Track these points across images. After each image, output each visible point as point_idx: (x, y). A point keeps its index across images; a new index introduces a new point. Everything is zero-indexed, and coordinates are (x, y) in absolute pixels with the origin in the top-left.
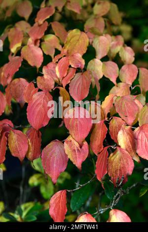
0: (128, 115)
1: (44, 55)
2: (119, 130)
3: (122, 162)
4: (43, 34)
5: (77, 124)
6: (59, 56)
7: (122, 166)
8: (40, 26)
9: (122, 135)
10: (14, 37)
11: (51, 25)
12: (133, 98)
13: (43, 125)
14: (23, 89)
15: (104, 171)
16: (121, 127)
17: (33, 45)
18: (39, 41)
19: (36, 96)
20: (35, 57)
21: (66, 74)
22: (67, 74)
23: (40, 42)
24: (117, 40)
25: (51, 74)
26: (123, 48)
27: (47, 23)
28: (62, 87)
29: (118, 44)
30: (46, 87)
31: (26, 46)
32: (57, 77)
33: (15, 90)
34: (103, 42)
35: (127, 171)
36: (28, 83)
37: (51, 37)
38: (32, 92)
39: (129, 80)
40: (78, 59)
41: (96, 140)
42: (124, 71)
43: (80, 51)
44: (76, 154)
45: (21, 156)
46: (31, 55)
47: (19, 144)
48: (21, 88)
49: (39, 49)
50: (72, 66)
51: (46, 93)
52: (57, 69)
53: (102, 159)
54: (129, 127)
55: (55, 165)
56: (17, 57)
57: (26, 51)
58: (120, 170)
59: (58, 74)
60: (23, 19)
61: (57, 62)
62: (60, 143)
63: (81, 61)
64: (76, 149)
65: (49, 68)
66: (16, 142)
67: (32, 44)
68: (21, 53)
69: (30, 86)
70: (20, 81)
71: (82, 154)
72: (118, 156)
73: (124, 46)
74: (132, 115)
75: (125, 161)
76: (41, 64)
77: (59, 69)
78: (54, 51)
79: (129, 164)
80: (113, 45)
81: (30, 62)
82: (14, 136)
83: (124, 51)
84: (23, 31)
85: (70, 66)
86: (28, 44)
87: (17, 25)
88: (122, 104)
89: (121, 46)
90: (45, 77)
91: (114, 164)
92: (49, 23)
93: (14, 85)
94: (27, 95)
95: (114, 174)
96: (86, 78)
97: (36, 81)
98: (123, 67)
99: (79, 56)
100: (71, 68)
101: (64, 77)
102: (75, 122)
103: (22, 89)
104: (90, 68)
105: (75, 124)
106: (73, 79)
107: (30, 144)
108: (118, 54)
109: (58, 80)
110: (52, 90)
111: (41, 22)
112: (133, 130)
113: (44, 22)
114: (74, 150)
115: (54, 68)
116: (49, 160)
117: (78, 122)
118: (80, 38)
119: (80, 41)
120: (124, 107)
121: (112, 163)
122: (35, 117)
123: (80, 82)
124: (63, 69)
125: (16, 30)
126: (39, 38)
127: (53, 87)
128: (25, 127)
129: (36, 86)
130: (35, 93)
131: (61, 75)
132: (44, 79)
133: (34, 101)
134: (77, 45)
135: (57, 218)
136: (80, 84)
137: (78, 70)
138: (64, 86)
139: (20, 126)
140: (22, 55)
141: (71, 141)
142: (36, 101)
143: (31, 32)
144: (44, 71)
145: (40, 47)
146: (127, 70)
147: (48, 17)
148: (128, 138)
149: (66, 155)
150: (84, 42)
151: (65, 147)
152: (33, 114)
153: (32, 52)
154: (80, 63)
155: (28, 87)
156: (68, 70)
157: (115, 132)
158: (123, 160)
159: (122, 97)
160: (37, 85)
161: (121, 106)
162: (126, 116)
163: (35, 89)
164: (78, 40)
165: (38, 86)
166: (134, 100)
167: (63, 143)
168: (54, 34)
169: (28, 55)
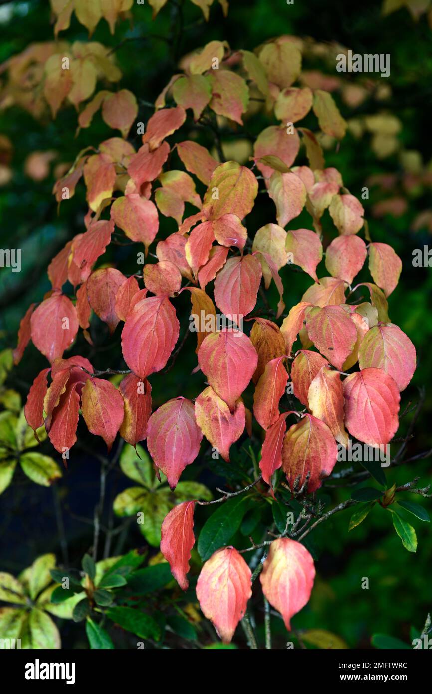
0: (334, 346)
1: (161, 216)
2: (313, 378)
3: (313, 445)
4: (160, 171)
5: (224, 363)
6: (193, 220)
7: (312, 454)
8: (152, 151)
9: (319, 390)
10: (96, 176)
11: (176, 150)
12: (350, 311)
13: (154, 368)
14: (115, 290)
15: (276, 463)
16: (318, 371)
17: (137, 196)
18: (150, 186)
19: (142, 307)
20: (141, 220)
21: (207, 259)
22: (209, 260)
23: (151, 188)
24: (326, 180)
25: (175, 258)
26: (339, 198)
27: (167, 145)
28: (199, 287)
29: (327, 189)
30: (164, 288)
31: (123, 198)
32: (187, 265)
33: (98, 294)
34: (292, 187)
35: (322, 466)
36: (125, 278)
37: (177, 176)
38: (134, 297)
39: (347, 272)
40: (232, 226)
41: (265, 400)
42: (336, 251)
43: (238, 209)
44: (218, 428)
45: (109, 434)
46: (133, 216)
47: (103, 409)
48: (109, 290)
49: (151, 203)
50: (220, 242)
51: (162, 301)
52: (187, 248)
53: (275, 439)
54: (335, 373)
55: (174, 449)
56: (103, 222)
57: (122, 208)
58: (308, 462)
59: (189, 259)
60: (117, 133)
61: (189, 234)
62: (186, 404)
63: (239, 231)
64: (219, 416)
65: (170, 246)
66: (99, 405)
67: (134, 192)
68: (111, 212)
69: (129, 284)
70: (107, 273)
71: (232, 427)
72: (306, 433)
73: (341, 193)
74: (343, 346)
75: (319, 444)
76: (153, 237)
77: (192, 247)
78: (183, 208)
79: (329, 451)
80: (317, 191)
81: (129, 234)
82: (94, 392)
83: (340, 203)
84: (115, 163)
85: (215, 243)
86: (126, 193)
87: (102, 147)
88: (322, 322)
89: (335, 192)
90: (162, 265)
91: (296, 448)
92: (172, 146)
93: (96, 282)
94: (122, 305)
95: (295, 469)
96: (249, 271)
97: (142, 274)
98: (335, 242)
99: (236, 220)
100: (217, 247)
101: (201, 267)
102: (221, 361)
103: (113, 292)
104: (260, 246)
105: (220, 364)
106: (223, 272)
107: (129, 409)
108: (326, 211)
109: (188, 272)
110: (176, 293)
111: (155, 143)
112: (343, 378)
113: (162, 143)
114: (216, 419)
115: (182, 245)
116: (162, 439)
117: (227, 361)
118: (238, 180)
119: (239, 188)
120: (328, 330)
121: (293, 444)
122: (139, 351)
123: (237, 277)
124: (200, 249)
125: (101, 158)
126: (151, 179)
127: (178, 286)
128: (118, 374)
129: (142, 285)
130: (139, 299)
131: (195, 261)
132: (159, 271)
133: (137, 317)
134: (232, 195)
135: (176, 558)
136: (236, 281)
137: (233, 251)
138: (203, 284)
139: (108, 371)
140: (112, 217)
141: (209, 400)
142: (142, 317)
143: (133, 165)
144: (160, 253)
145: (152, 199)
146: (342, 248)
147: (172, 132)
148: (330, 395)
149: (198, 429)
150: (248, 188)
151: (196, 412)
152: (135, 344)
153: (135, 209)
154: (238, 235)
155: (126, 286)
156: (211, 251)
157: (303, 382)
158: (316, 443)
159: (324, 308)
160: (143, 283)
161: (320, 328)
162: (331, 349)
163: (139, 292)
164: (235, 185)
165: (146, 285)
166: (351, 314)
167: (193, 403)
168: (183, 169)
169: (125, 217)
